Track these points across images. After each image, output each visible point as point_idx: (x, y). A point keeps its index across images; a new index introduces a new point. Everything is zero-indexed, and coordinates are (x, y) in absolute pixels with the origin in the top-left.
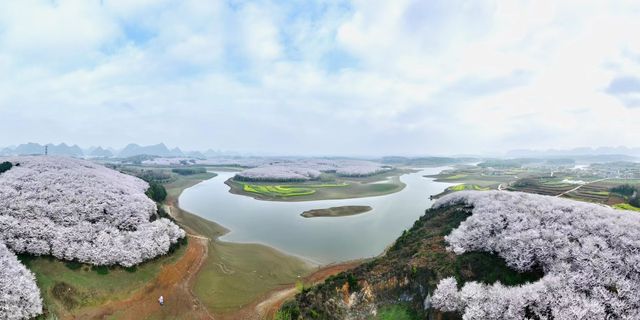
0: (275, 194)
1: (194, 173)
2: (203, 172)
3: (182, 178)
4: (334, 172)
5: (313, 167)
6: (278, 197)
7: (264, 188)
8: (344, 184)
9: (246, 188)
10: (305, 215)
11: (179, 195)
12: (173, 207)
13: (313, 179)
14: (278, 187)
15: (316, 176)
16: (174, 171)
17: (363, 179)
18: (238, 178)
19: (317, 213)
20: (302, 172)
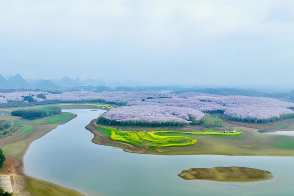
0: (148, 145)
1: (45, 115)
2: (57, 112)
3: (28, 125)
4: (221, 112)
5: (193, 106)
6: (152, 149)
7: (135, 135)
8: (235, 133)
9: (114, 136)
10: (184, 175)
11: (23, 153)
12: (14, 175)
13: (195, 123)
14: (151, 134)
15: (198, 119)
16: (15, 114)
17: (261, 126)
18: (102, 121)
19: (199, 174)
20: (181, 114)
